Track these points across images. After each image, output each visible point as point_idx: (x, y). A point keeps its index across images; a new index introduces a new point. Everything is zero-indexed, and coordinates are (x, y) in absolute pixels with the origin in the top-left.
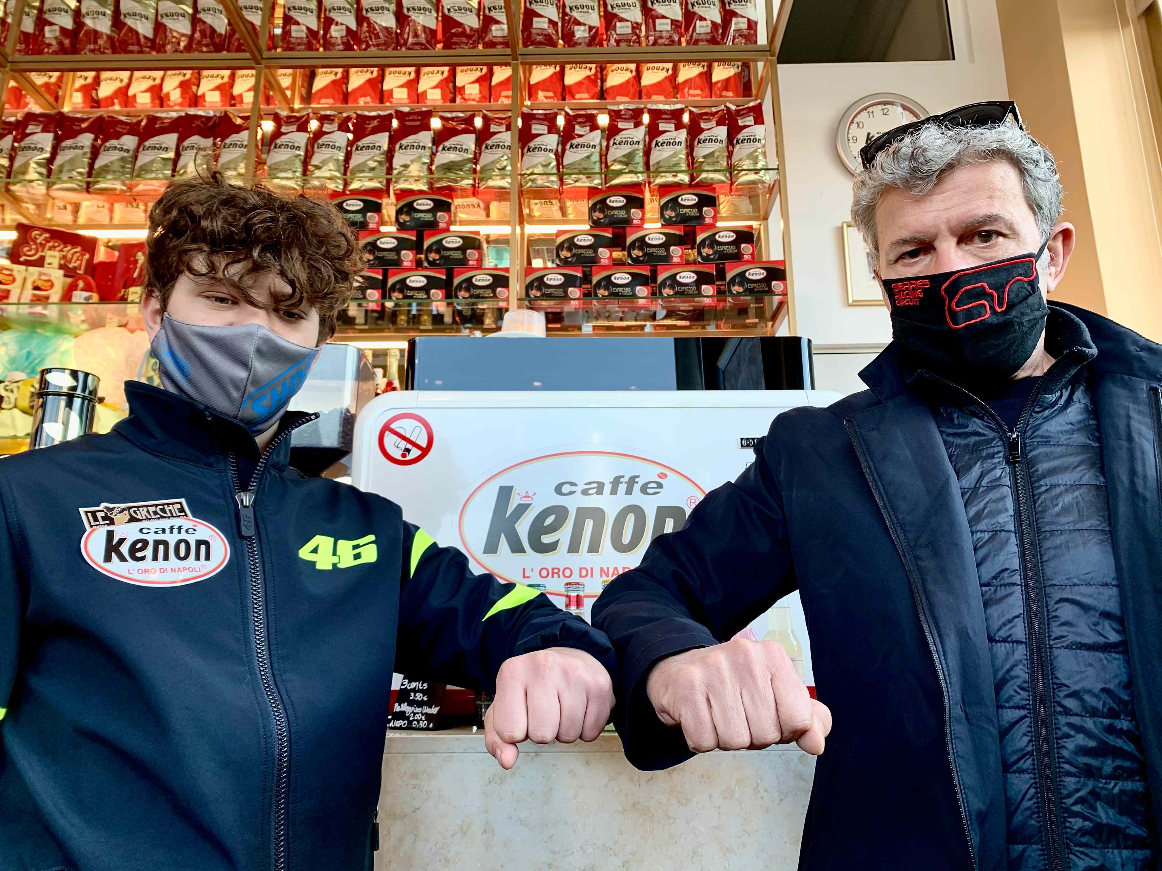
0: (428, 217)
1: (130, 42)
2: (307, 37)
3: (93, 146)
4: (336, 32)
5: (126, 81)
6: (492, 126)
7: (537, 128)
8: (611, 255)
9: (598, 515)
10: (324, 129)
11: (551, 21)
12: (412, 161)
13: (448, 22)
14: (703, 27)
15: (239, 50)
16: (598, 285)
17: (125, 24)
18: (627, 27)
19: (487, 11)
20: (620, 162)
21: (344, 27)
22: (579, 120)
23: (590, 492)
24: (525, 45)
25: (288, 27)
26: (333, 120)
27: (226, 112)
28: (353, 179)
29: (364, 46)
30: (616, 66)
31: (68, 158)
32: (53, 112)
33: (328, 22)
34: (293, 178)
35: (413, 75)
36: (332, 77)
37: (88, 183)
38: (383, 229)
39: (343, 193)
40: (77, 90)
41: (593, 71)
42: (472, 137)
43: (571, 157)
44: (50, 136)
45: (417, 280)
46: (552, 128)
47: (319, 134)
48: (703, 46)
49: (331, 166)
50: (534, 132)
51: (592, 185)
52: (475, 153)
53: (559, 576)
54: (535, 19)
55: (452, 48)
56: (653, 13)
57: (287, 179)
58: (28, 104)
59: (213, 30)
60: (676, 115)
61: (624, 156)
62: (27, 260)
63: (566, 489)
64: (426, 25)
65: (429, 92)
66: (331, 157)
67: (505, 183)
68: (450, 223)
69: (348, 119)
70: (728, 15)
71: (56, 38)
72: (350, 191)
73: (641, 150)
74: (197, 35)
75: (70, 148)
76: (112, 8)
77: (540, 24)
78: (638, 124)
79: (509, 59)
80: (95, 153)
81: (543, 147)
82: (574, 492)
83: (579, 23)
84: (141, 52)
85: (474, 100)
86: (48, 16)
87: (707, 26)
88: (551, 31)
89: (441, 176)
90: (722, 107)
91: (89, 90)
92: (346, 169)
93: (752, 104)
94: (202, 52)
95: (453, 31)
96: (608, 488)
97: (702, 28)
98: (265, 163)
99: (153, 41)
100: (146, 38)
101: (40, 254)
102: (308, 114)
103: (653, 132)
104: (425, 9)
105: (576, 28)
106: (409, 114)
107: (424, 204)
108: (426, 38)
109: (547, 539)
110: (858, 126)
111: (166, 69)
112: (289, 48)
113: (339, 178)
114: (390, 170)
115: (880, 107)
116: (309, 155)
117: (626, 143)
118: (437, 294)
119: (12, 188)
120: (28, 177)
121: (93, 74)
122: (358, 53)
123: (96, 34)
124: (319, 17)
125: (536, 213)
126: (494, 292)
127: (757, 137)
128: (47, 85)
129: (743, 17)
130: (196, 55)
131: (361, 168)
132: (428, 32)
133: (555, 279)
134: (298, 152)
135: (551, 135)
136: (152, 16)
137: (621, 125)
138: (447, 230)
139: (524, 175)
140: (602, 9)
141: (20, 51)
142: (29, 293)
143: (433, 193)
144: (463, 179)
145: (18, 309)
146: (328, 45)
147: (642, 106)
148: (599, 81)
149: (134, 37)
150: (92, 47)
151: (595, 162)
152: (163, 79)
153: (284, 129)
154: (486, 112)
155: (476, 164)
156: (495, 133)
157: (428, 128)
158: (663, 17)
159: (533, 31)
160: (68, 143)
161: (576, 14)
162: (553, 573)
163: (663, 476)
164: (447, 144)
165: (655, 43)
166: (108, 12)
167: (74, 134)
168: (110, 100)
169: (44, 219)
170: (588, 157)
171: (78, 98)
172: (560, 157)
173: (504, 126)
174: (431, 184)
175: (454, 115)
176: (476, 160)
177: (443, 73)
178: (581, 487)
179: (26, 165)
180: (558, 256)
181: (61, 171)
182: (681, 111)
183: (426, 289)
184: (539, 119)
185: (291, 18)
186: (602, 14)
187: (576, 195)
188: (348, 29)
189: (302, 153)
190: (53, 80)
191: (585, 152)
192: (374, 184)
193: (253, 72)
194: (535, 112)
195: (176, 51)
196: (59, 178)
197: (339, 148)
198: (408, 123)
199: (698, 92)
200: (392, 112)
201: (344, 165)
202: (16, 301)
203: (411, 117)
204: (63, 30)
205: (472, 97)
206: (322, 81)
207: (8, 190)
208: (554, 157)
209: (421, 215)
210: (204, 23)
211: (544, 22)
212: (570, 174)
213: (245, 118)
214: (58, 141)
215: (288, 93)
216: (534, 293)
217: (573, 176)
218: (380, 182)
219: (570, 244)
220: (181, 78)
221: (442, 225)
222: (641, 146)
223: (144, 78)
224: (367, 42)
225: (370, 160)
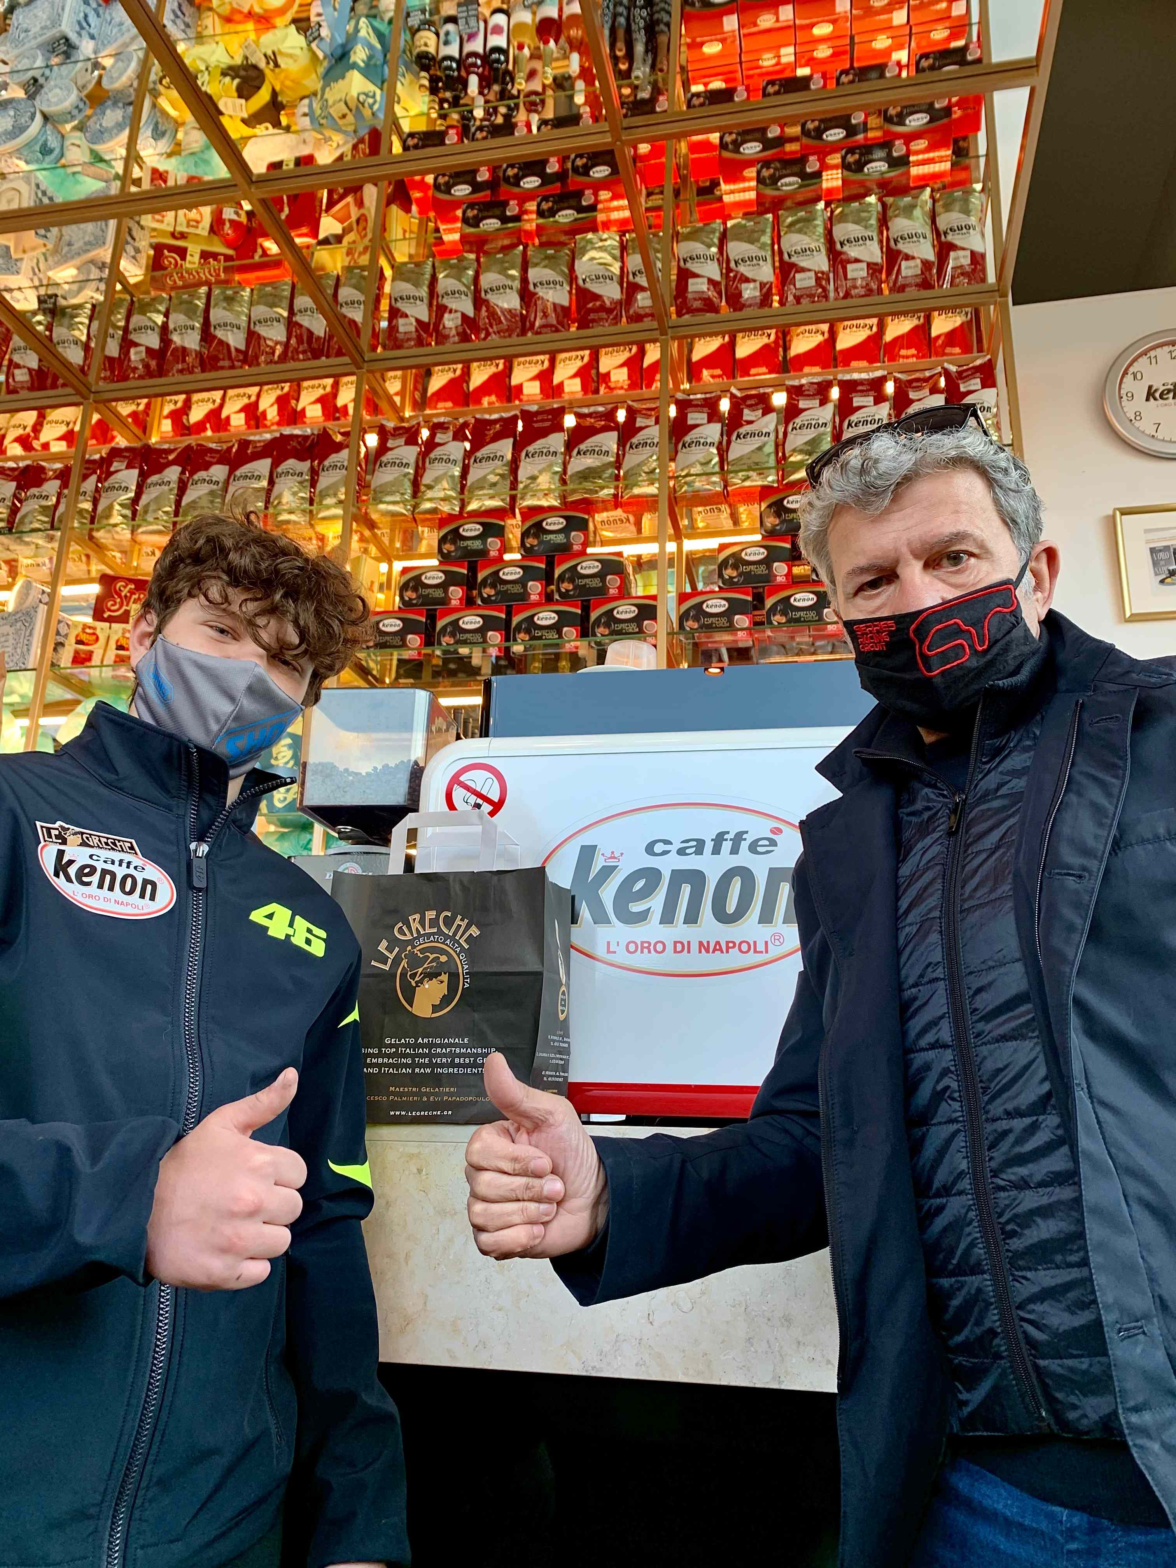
0: (560, 538)
1: (221, 356)
2: (417, 330)
3: (181, 480)
4: (450, 322)
5: (218, 401)
6: (638, 420)
7: (693, 418)
8: (790, 570)
9: (697, 878)
10: (437, 440)
11: (711, 281)
12: (541, 472)
13: (583, 296)
14: (910, 267)
15: (340, 354)
16: (773, 610)
17: (215, 337)
18: (810, 278)
19: (631, 277)
20: (801, 452)
21: (459, 315)
22: (749, 402)
23: (688, 851)
24: (679, 314)
25: (394, 321)
26: (448, 428)
27: (325, 429)
28: (471, 498)
29: (483, 336)
30: (802, 328)
31: (153, 496)
32: (137, 444)
33: (442, 310)
34: (403, 502)
35: (546, 364)
36: (451, 375)
37: (175, 524)
38: (507, 557)
39: (460, 516)
40: (166, 417)
41: (773, 337)
42: (614, 435)
43: (738, 449)
44: (135, 472)
45: (546, 617)
46: (714, 415)
47: (431, 445)
48: (912, 292)
49: (445, 484)
50: (690, 422)
51: (766, 483)
52: (618, 454)
53: (649, 952)
54: (691, 281)
55: (588, 327)
56: (843, 257)
57: (394, 503)
58: (113, 438)
59: (310, 333)
60: (876, 385)
61: (806, 443)
62: (110, 616)
63: (659, 848)
64: (557, 301)
65: (566, 383)
66: (445, 474)
67: (652, 490)
68: (585, 544)
69: (465, 425)
70: (944, 249)
71: (142, 360)
72: (468, 513)
73: (829, 435)
74: (293, 341)
75: (155, 484)
76: (201, 320)
77: (698, 286)
78: (823, 403)
79: (656, 334)
80: (182, 488)
81: (702, 441)
82: (669, 852)
83: (747, 280)
84: (232, 367)
85: (622, 388)
86: (133, 337)
87: (916, 266)
88: (712, 294)
89: (576, 487)
90: (939, 369)
91: (177, 416)
92: (463, 487)
93: (978, 362)
94: (298, 360)
95: (590, 305)
96: (709, 846)
97: (909, 270)
98: (369, 486)
99: (245, 353)
100: (237, 350)
101: (124, 608)
102: (419, 424)
103: (845, 409)
104: (555, 283)
105: (744, 286)
106: (537, 413)
107: (554, 523)
108: (557, 317)
109: (636, 907)
110: (1135, 377)
111: (261, 384)
112: (398, 346)
113: (455, 498)
114: (514, 485)
115: (1167, 349)
116: (420, 470)
117: (809, 426)
118: (570, 632)
119: (96, 534)
120: (113, 521)
121: (184, 396)
122: (477, 344)
123: (184, 350)
124: (430, 305)
125: (701, 525)
126: (640, 626)
127: (986, 405)
128: (134, 415)
129: (963, 249)
130: (291, 365)
131: (481, 484)
132: (559, 310)
133: (716, 605)
134: (407, 470)
135: (712, 425)
136: (244, 325)
137: (802, 404)
138: (583, 553)
139: (678, 477)
140: (777, 258)
141: (105, 379)
142: (112, 653)
143: (566, 510)
144: (602, 488)
145: (101, 672)
146: (442, 339)
147: (831, 377)
148: (781, 350)
149: (225, 351)
150: (180, 366)
151: (769, 455)
152: (258, 396)
153: (390, 444)
154: (630, 403)
155: (618, 468)
156: (641, 429)
157: (560, 428)
158: (857, 261)
159: (690, 296)
160: (154, 478)
161: (743, 269)
162: (643, 948)
163: (777, 831)
164: (583, 447)
165: (847, 295)
166: (197, 325)
167: (159, 468)
168: (200, 427)
169: (130, 568)
170: (760, 448)
171: (167, 426)
172: (723, 451)
173: (653, 419)
174: (563, 497)
175: (592, 409)
176: (618, 464)
177: (582, 358)
178: (677, 845)
179: (110, 507)
180: (721, 575)
181: (146, 512)
182: (883, 380)
183: (557, 628)
184: (697, 406)
185: (398, 310)
186: (777, 264)
187: (747, 496)
188: (464, 316)
189: (411, 471)
190: (141, 407)
191: (756, 442)
192: (496, 503)
193: (354, 378)
194: (692, 397)
195: (271, 362)
196: (145, 520)
197: (455, 462)
198: (536, 425)
199: (913, 351)
200: (518, 412)
201: (461, 483)
202: (99, 664)
203: (540, 417)
204: (149, 350)
205: (620, 385)
206: (437, 382)
207: (91, 538)
208: (715, 451)
209: (552, 536)
210: (301, 326)
211: (702, 283)
212: (736, 472)
213: (346, 434)
214: (143, 476)
215: (397, 399)
216: (690, 624)
217: (740, 474)
218: (503, 500)
219: (737, 561)
220: (279, 392)
221: (577, 548)
222: (829, 429)
223: (238, 396)
224: (487, 329)
225: (491, 473)
